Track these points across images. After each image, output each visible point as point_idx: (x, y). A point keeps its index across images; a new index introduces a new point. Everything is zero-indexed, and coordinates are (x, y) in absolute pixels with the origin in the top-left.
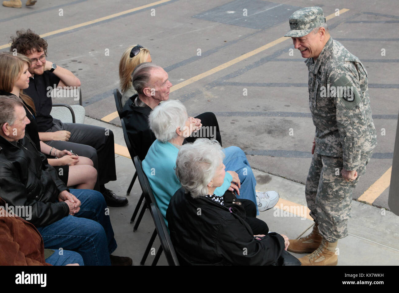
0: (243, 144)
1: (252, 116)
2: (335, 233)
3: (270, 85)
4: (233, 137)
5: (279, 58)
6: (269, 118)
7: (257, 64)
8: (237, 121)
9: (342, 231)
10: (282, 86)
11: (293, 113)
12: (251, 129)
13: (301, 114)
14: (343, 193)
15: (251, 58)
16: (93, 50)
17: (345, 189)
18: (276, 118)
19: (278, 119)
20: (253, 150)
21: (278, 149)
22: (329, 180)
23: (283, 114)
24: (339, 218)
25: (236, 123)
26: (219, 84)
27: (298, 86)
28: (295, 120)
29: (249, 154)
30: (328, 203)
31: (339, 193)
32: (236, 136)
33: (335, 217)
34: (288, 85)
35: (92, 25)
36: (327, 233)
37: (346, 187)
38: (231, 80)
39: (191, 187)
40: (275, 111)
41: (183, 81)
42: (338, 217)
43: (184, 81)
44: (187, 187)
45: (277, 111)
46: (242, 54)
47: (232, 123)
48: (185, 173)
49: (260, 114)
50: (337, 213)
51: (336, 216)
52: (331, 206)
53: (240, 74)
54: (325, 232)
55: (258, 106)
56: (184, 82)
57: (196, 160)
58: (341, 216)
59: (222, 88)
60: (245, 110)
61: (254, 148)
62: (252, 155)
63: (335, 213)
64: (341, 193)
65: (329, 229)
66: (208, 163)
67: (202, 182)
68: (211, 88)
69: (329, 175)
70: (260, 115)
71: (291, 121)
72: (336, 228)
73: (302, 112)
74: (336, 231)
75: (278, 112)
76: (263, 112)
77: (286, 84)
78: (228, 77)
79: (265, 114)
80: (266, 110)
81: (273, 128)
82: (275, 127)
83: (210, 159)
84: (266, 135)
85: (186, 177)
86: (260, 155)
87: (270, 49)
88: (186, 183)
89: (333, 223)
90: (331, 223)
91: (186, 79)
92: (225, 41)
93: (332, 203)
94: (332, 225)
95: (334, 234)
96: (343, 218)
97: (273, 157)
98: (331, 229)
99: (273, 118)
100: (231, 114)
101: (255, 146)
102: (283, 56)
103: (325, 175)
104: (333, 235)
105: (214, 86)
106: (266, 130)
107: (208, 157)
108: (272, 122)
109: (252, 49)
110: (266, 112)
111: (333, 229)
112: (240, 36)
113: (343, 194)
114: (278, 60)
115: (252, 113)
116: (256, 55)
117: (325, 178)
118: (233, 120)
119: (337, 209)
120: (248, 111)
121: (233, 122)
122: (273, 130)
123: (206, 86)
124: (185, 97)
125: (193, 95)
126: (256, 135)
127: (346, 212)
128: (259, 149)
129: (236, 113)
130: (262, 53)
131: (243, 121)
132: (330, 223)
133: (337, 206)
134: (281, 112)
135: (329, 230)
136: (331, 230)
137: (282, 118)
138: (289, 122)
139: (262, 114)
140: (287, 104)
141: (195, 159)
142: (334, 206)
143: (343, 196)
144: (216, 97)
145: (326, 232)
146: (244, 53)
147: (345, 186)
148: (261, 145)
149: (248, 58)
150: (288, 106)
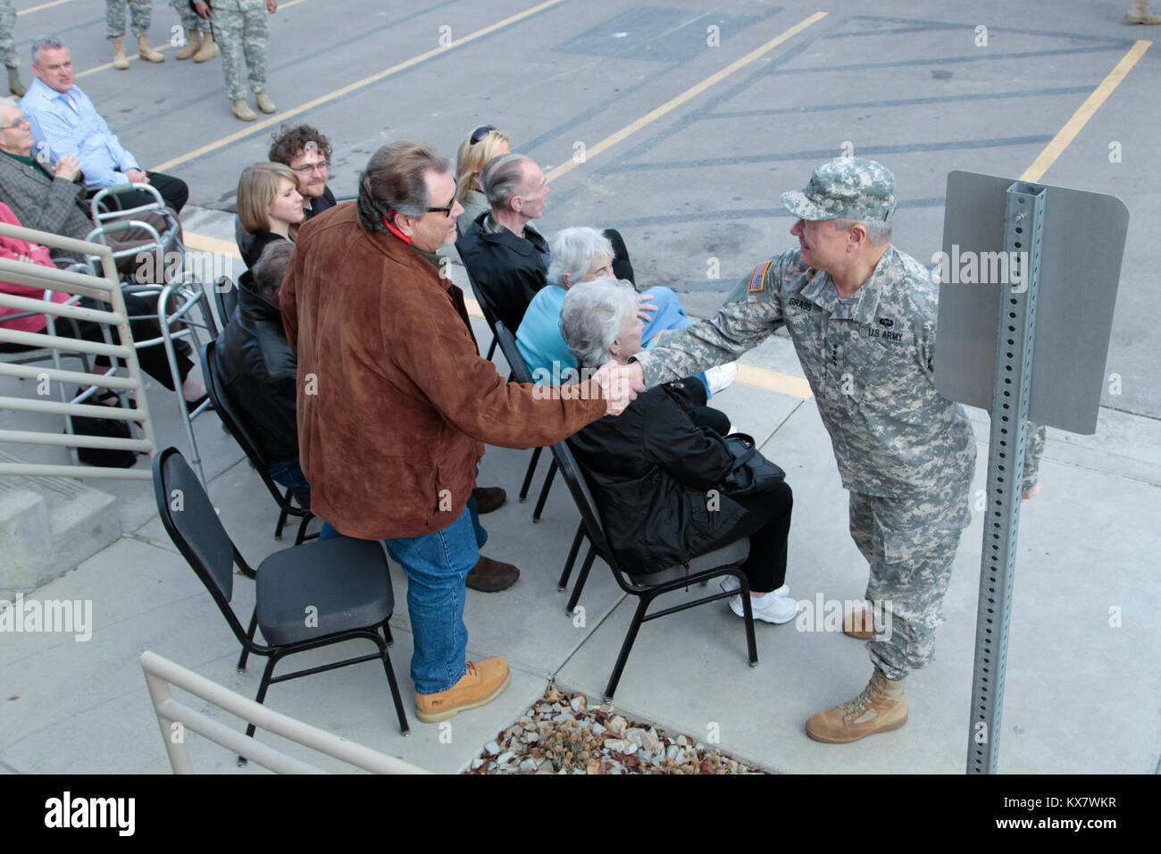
0: (668, 274)
1: (678, 222)
2: (911, 658)
3: (703, 163)
4: (650, 263)
5: (715, 112)
6: (708, 223)
7: (677, 127)
8: (653, 233)
9: (927, 654)
10: (724, 163)
11: (750, 211)
12: (678, 246)
13: (761, 211)
14: (932, 573)
15: (665, 116)
16: (387, 128)
17: (934, 565)
18: (719, 222)
19: (724, 223)
20: (686, 283)
21: (729, 278)
22: (900, 558)
23: (731, 214)
24: (923, 625)
25: (652, 237)
26: (614, 170)
27: (753, 161)
28: (754, 223)
29: (680, 292)
30: (896, 596)
31: (921, 575)
32: (654, 261)
33: (916, 624)
34: (735, 161)
35: (381, 81)
36: (893, 659)
37: (935, 562)
38: (636, 161)
39: (583, 352)
40: (718, 209)
41: (551, 170)
42: (922, 622)
43: (554, 168)
44: (577, 352)
45: (722, 209)
46: (649, 111)
47: (645, 238)
48: (574, 326)
49: (691, 218)
50: (918, 614)
51: (917, 621)
52: (904, 601)
53: (650, 148)
54: (889, 658)
55: (687, 204)
56: (554, 171)
57: (591, 306)
58: (928, 619)
59: (621, 177)
60: (664, 213)
61: (687, 280)
62: (686, 292)
63: (915, 615)
64: (926, 573)
65: (898, 651)
66: (609, 311)
67: (600, 342)
68: (602, 178)
69: (898, 547)
70: (692, 220)
71: (745, 225)
72: (917, 648)
73: (764, 208)
74: (914, 654)
75: (722, 212)
76: (698, 213)
77: (730, 159)
78: (629, 155)
79: (701, 217)
80: (701, 210)
81: (717, 241)
82: (721, 238)
83: (612, 304)
84: (705, 253)
85: (575, 334)
86: (700, 291)
87: (697, 96)
88: (576, 345)
89: (911, 637)
90: (906, 637)
91: (556, 166)
92: (617, 90)
93: (905, 594)
94: (906, 642)
95: (909, 662)
96: (932, 623)
97: (722, 292)
98: (904, 652)
99: (714, 222)
100: (642, 222)
101: (689, 276)
102: (720, 109)
103: (888, 548)
104: (905, 663)
105: (607, 175)
106: (705, 246)
107: (610, 301)
108: (714, 230)
109: (667, 100)
110: (700, 214)
111: (908, 651)
112: (642, 77)
113: (931, 576)
114: (714, 117)
115: (679, 217)
116: (673, 111)
117: (890, 555)
118: (646, 233)
119: (918, 606)
120: (672, 213)
121: (647, 236)
122: (716, 245)
123: (593, 176)
124: (558, 198)
125: (571, 194)
126: (690, 257)
127: (935, 610)
128: (697, 280)
129: (651, 218)
130: (684, 105)
131: (664, 233)
132: (902, 638)
133: (918, 599)
134: (728, 211)
135: (897, 653)
136: (902, 654)
137: (730, 221)
138: (744, 228)
139: (695, 217)
140: (737, 196)
141: (589, 305)
142: (910, 601)
143: (931, 581)
144: (613, 194)
145: (891, 657)
146: (654, 109)
147: (934, 558)
148: (699, 272)
149: (660, 117)
150: (739, 199)
